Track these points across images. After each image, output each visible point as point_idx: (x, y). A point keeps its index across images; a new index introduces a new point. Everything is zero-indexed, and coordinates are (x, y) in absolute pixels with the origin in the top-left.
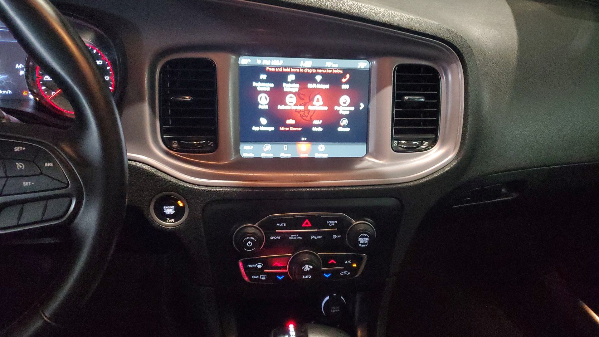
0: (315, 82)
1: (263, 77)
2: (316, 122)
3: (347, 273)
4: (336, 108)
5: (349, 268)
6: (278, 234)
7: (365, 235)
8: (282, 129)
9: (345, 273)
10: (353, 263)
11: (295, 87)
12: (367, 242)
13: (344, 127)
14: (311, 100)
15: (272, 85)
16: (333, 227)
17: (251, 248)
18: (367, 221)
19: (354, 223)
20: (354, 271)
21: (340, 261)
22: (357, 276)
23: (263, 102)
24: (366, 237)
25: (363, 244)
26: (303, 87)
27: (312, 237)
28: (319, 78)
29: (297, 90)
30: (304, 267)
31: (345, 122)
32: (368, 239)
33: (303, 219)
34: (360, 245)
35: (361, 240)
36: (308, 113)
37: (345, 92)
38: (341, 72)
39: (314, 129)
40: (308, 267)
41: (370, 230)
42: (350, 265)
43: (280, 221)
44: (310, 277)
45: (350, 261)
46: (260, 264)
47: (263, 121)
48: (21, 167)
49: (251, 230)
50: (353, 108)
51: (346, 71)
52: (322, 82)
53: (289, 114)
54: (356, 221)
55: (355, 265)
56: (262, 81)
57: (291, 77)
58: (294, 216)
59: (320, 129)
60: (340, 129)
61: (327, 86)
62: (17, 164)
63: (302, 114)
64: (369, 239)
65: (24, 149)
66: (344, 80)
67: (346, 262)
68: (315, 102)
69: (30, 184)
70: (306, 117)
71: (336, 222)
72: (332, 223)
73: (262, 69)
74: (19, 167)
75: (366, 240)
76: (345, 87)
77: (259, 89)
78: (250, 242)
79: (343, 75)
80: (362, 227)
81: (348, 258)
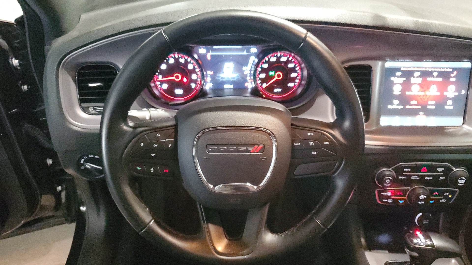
0: (433, 76)
1: (399, 74)
2: (430, 102)
3: (444, 201)
4: (445, 93)
5: (446, 197)
6: (404, 176)
7: (463, 178)
8: (407, 107)
9: (443, 200)
10: (449, 195)
11: (420, 80)
12: (464, 182)
13: (449, 106)
14: (428, 88)
15: (404, 79)
16: (440, 172)
17: (388, 184)
18: (462, 168)
19: (455, 170)
20: (449, 199)
21: (441, 193)
22: (450, 202)
23: (397, 90)
24: (464, 179)
25: (461, 183)
26: (424, 81)
27: (426, 178)
28: (435, 74)
29: (421, 82)
30: (420, 196)
31: (450, 102)
32: (464, 181)
33: (422, 166)
34: (459, 184)
35: (460, 181)
36: (426, 97)
37: (453, 83)
38: (451, 70)
39: (429, 107)
40: (423, 197)
41: (465, 174)
42: (447, 196)
43: (407, 168)
44: (423, 202)
45: (448, 194)
46: (389, 193)
47: (396, 102)
48: (312, 144)
49: (388, 173)
50: (457, 94)
51: (454, 69)
52: (437, 76)
53: (413, 98)
54: (456, 169)
55: (450, 196)
56: (398, 77)
57: (417, 74)
58: (415, 164)
59: (433, 107)
60: (446, 107)
61: (441, 79)
62: (310, 142)
63: (421, 97)
64: (466, 181)
65: (313, 134)
66: (452, 75)
67: (445, 194)
68: (430, 90)
69: (316, 153)
70: (424, 99)
71: (443, 169)
72: (440, 170)
73: (398, 69)
74: (311, 144)
75: (463, 181)
76: (453, 79)
77: (395, 82)
78: (388, 180)
79: (452, 72)
80: (460, 173)
81: (447, 191)
